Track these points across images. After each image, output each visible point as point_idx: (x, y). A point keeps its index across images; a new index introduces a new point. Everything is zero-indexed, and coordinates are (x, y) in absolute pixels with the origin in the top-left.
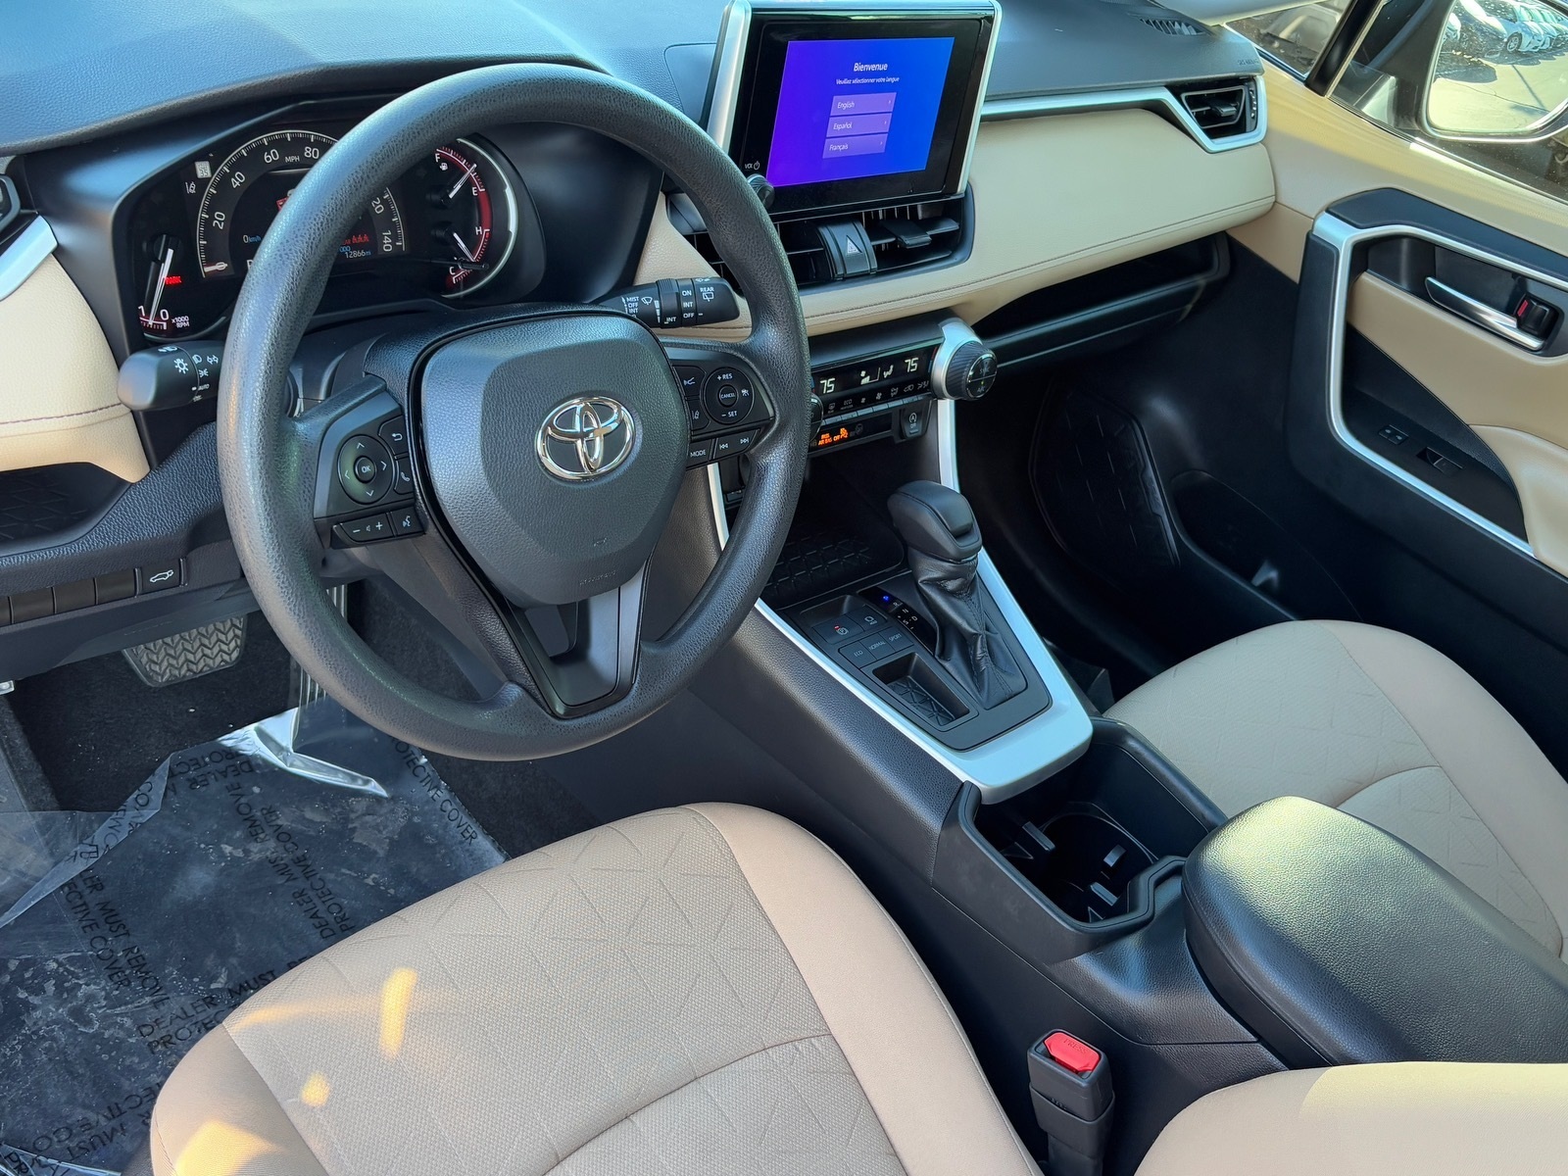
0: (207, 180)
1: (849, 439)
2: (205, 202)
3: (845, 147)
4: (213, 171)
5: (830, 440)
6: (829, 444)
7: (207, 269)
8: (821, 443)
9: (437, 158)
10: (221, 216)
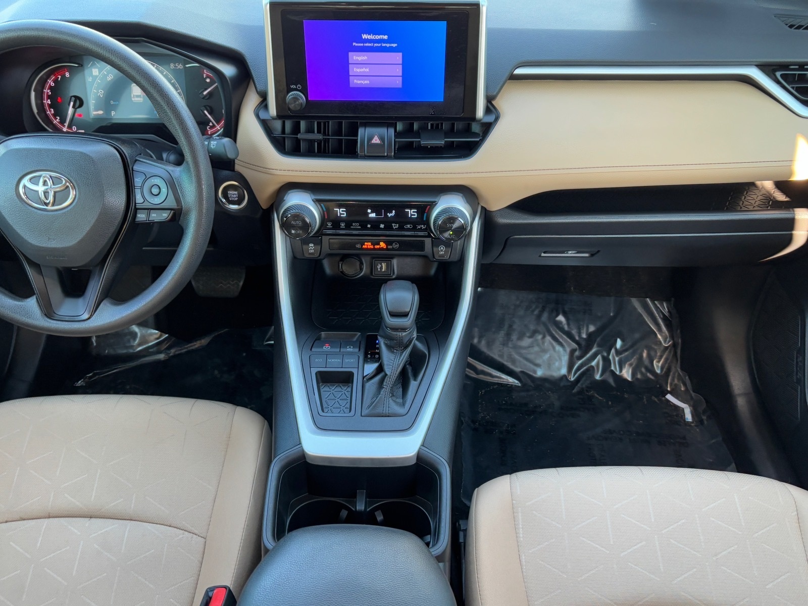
0: (97, 76)
1: (387, 249)
2: (95, 85)
3: (368, 82)
4: (99, 73)
5: (372, 247)
6: (371, 249)
7: (95, 113)
8: (365, 247)
9: (205, 76)
10: (102, 92)
